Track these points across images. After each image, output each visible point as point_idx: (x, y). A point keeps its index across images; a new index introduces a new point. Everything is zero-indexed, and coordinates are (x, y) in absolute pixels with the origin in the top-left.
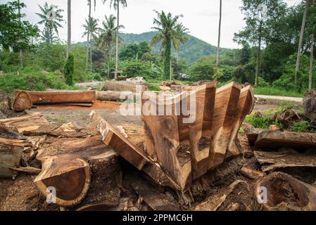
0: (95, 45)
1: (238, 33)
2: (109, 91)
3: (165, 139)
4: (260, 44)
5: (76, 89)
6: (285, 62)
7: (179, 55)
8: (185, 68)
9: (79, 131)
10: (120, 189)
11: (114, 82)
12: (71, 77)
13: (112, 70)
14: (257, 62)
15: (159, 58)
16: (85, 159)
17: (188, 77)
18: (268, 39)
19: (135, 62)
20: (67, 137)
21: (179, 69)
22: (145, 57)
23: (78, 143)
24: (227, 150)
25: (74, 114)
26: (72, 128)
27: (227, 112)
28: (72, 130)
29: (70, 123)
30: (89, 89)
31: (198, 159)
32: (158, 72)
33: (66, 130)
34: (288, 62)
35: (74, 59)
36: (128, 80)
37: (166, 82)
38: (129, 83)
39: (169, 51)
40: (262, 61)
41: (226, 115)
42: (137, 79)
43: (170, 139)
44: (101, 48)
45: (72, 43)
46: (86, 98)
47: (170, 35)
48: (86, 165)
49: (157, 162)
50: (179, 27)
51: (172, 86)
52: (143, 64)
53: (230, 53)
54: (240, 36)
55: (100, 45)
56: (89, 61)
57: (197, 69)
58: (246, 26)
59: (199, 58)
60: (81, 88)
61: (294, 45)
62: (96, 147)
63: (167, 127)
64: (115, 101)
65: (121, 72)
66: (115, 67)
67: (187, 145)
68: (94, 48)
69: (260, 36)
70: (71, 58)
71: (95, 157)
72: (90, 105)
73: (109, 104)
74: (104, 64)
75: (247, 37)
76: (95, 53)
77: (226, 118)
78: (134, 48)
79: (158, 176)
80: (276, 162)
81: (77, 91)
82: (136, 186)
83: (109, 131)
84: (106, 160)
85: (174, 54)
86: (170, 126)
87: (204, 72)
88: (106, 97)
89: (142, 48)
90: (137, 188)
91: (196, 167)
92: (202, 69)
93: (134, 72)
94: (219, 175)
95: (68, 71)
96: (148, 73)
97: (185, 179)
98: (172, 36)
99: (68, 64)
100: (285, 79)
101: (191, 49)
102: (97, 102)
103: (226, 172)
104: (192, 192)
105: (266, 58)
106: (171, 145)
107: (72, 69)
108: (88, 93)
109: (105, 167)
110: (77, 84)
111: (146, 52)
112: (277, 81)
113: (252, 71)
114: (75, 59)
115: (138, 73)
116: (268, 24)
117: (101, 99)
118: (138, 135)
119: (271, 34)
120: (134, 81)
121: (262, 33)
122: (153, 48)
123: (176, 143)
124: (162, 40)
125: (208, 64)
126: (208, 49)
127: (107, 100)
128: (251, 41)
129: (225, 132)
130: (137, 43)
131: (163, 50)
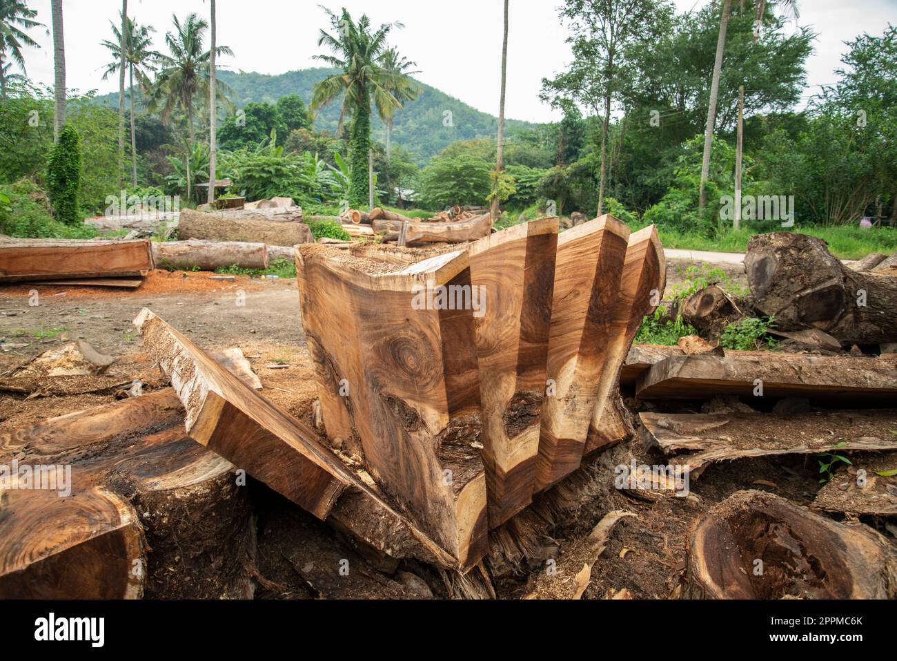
0: (146, 103)
1: (552, 79)
2: (194, 242)
3: (391, 400)
4: (608, 109)
5: (87, 235)
6: (674, 159)
7: (392, 138)
8: (409, 172)
9: (101, 371)
10: (254, 579)
11: (206, 213)
12: (71, 198)
13: (199, 179)
14: (601, 158)
15: (336, 144)
16: (123, 489)
17: (419, 197)
18: (630, 96)
19: (267, 154)
20: (61, 394)
21: (394, 177)
22: (295, 140)
23: (98, 419)
24: (591, 430)
25: (85, 313)
26: (78, 364)
27: (590, 309)
28: (76, 371)
29: (70, 347)
30: (130, 237)
31: (506, 464)
32: (335, 185)
33: (56, 372)
34: (681, 158)
35: (80, 145)
36: (250, 207)
37: (361, 211)
38: (253, 216)
39: (366, 123)
40: (614, 155)
41: (588, 319)
42: (274, 205)
43: (411, 403)
44: (163, 114)
45: (69, 94)
46: (120, 263)
47: (366, 79)
48: (127, 517)
49: (364, 467)
50: (389, 57)
51: (378, 223)
52: (291, 161)
53: (529, 134)
54: (558, 85)
55: (161, 104)
56: (128, 152)
57: (442, 177)
58: (574, 59)
59: (445, 146)
60: (105, 231)
61: (693, 115)
62: (162, 437)
63: (399, 363)
64: (213, 269)
65: (227, 183)
66: (208, 170)
67: (473, 425)
68: (142, 112)
69: (610, 87)
70: (67, 139)
71: (161, 483)
72: (136, 283)
73: (195, 280)
74: (174, 160)
75: (576, 89)
76: (145, 126)
77: (586, 329)
78: (261, 116)
79: (381, 529)
80: (709, 445)
81: (91, 243)
82: (304, 562)
83: (211, 395)
84: (200, 490)
85: (379, 134)
86: (411, 361)
87: (462, 184)
88: (184, 259)
89: (286, 115)
90: (308, 568)
91: (500, 491)
92: (458, 175)
93: (266, 183)
94: (567, 505)
95: (63, 181)
96: (306, 188)
97: (469, 530)
98: (374, 82)
99: (59, 160)
100: (674, 203)
101: (424, 119)
102: (156, 275)
103: (585, 495)
104: (488, 568)
105: (625, 148)
106: (415, 421)
107: (73, 174)
108: (127, 248)
109: (197, 517)
110: (90, 221)
111: (297, 125)
112: (655, 208)
113: (590, 180)
114: (83, 146)
115: (277, 187)
116: (628, 57)
117: (168, 266)
118: (291, 376)
119: (635, 84)
120: (267, 210)
121: (614, 81)
122: (316, 115)
123: (435, 419)
124: (346, 93)
125: (472, 163)
126: (469, 119)
127: (186, 267)
128: (585, 100)
129: (585, 373)
130: (272, 102)
131: (349, 120)
